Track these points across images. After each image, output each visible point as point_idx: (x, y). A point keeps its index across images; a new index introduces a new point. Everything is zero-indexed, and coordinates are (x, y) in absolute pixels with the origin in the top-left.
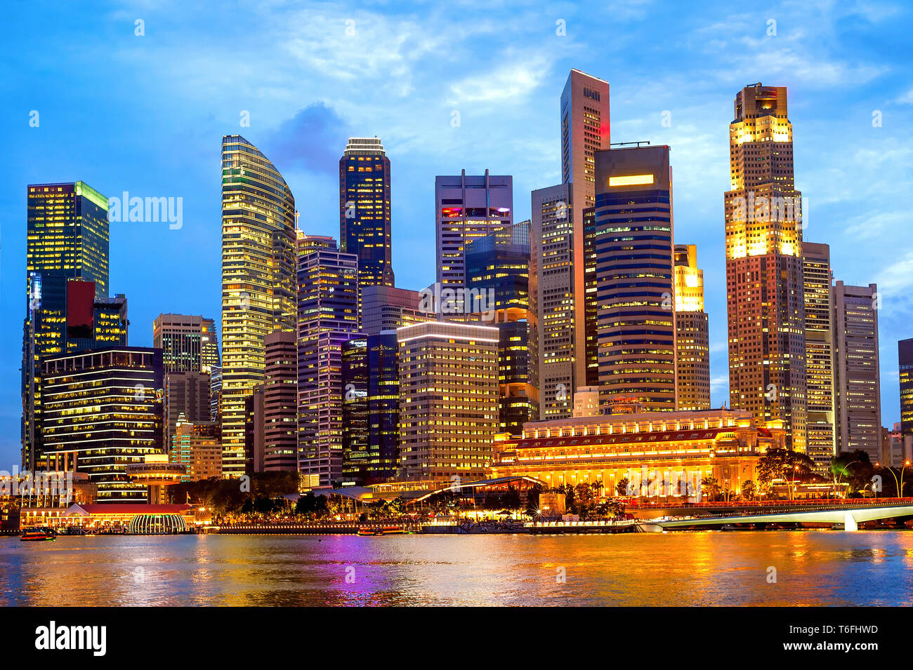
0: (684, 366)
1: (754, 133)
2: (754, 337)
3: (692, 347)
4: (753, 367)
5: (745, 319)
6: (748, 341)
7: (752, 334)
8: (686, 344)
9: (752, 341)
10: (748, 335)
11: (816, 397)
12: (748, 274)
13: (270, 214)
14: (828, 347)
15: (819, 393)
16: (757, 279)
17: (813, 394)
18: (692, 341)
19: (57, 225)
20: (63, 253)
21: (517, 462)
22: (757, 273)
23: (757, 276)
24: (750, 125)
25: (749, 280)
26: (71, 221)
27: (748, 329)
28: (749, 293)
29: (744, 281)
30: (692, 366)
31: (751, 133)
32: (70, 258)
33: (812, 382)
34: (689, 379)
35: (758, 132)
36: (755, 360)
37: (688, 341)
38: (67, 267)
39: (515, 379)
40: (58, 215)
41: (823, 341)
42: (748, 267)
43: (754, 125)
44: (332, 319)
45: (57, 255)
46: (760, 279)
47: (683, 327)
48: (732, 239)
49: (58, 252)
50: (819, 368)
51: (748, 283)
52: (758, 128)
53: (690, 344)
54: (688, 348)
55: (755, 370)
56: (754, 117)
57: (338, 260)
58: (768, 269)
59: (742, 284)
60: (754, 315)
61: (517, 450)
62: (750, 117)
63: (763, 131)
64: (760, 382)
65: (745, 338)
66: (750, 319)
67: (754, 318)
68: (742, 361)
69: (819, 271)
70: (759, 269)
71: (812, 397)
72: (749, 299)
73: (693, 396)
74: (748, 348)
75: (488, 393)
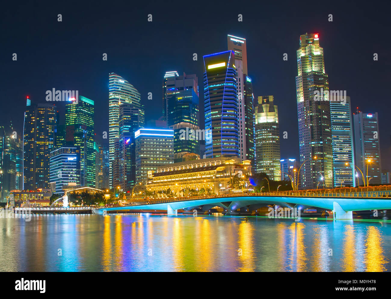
0: (268, 144)
1: (306, 52)
2: (308, 133)
3: (271, 137)
4: (308, 145)
5: (304, 126)
6: (306, 135)
7: (307, 132)
8: (268, 135)
9: (307, 134)
10: (306, 132)
11: (345, 157)
12: (305, 108)
13: (127, 99)
14: (350, 137)
15: (346, 155)
16: (308, 110)
17: (343, 156)
18: (271, 134)
19: (74, 110)
20: (75, 119)
21: (153, 183)
22: (308, 107)
23: (308, 108)
24: (304, 49)
25: (305, 110)
26: (77, 108)
27: (305, 129)
28: (305, 115)
29: (303, 111)
30: (271, 144)
31: (304, 53)
32: (77, 120)
33: (343, 151)
34: (269, 149)
35: (307, 52)
36: (308, 142)
37: (269, 134)
38: (76, 123)
39: (183, 150)
40: (74, 107)
41: (348, 135)
42: (305, 105)
43: (305, 49)
44: (128, 132)
45: (74, 120)
46: (309, 109)
47: (267, 128)
48: (299, 95)
49: (74, 119)
50: (346, 146)
51: (305, 112)
52: (307, 50)
53: (270, 135)
54: (269, 137)
55: (308, 146)
56: (305, 46)
57: (131, 111)
58: (312, 105)
59: (303, 112)
60: (307, 124)
61: (153, 178)
62: (304, 47)
63: (308, 51)
64: (310, 151)
65: (305, 134)
66: (306, 125)
67: (307, 125)
68: (304, 143)
69: (345, 107)
70: (308, 105)
71: (343, 157)
72: (305, 118)
73: (272, 156)
74: (306, 137)
75: (168, 156)
